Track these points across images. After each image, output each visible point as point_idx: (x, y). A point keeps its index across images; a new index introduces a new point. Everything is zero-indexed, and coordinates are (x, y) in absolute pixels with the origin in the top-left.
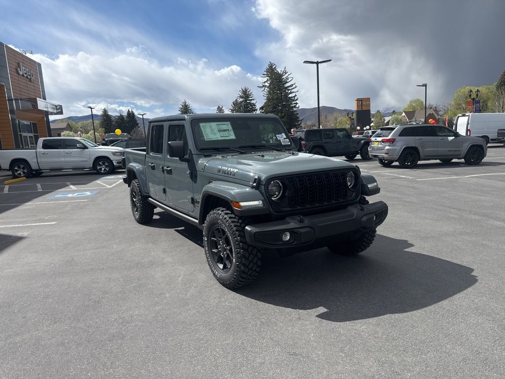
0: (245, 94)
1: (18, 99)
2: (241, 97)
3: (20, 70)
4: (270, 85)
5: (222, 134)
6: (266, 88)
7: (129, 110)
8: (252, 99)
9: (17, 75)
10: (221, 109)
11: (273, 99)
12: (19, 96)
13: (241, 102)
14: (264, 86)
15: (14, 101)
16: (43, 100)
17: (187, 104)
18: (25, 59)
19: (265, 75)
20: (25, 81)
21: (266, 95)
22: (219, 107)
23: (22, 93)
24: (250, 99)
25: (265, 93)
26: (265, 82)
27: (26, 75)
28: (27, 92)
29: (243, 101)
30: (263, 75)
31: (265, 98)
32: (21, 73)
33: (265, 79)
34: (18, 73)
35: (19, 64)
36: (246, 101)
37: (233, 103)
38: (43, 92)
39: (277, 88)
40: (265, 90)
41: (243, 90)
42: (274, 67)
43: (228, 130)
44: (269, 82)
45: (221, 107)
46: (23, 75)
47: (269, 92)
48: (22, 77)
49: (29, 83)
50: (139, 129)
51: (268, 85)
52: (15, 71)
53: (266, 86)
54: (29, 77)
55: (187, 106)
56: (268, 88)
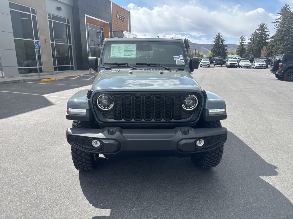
0: (262, 28)
1: (115, 31)
2: (259, 30)
3: (118, 16)
4: (282, 21)
5: (128, 53)
6: (278, 23)
7: (185, 39)
8: (268, 32)
9: (116, 18)
10: (243, 38)
11: (282, 31)
12: (116, 30)
13: (258, 33)
14: (277, 22)
15: (113, 33)
16: (129, 33)
17: (220, 34)
18: (121, 9)
19: (279, 14)
20: (120, 21)
21: (277, 29)
22: (242, 36)
23: (118, 28)
24: (265, 31)
25: (277, 27)
26: (278, 19)
27: (121, 18)
28: (120, 27)
29: (259, 33)
30: (278, 14)
31: (276, 30)
32: (118, 17)
33: (279, 17)
34: (117, 17)
35: (118, 12)
36: (262, 32)
37: (253, 34)
38: (130, 27)
39: (287, 23)
40: (277, 25)
41: (260, 25)
42: (288, 8)
43: (132, 50)
44: (281, 19)
45: (243, 36)
46: (119, 18)
47: (280, 26)
48: (119, 19)
49: (122, 22)
50: (189, 50)
51: (280, 21)
52: (115, 16)
53: (278, 22)
54: (123, 19)
55: (220, 36)
56: (280, 23)
